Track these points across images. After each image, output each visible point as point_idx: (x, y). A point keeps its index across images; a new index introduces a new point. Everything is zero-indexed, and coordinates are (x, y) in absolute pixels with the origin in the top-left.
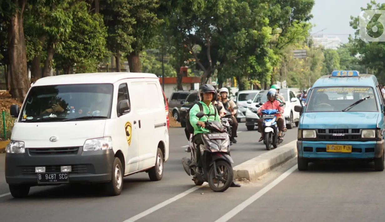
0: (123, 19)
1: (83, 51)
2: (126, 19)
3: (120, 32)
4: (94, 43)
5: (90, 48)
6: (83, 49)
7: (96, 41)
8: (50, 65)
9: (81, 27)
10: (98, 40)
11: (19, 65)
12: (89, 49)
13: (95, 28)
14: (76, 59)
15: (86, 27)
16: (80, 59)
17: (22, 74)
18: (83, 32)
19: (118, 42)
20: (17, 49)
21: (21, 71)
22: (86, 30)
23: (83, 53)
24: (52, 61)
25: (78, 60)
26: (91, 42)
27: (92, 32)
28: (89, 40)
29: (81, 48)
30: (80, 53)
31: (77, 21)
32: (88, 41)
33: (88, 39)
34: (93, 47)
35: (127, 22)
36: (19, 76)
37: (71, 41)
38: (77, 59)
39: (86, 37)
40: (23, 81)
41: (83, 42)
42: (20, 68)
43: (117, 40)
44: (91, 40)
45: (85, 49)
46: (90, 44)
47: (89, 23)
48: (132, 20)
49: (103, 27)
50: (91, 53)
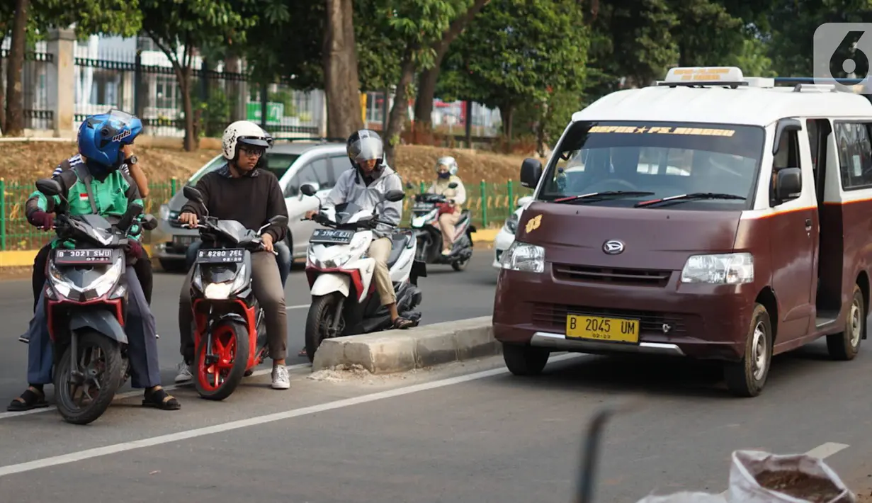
0: (651, 16)
1: (534, 74)
2: (658, 14)
3: (644, 40)
4: (556, 57)
5: (548, 68)
6: (534, 70)
7: (562, 54)
8: (405, 93)
9: (529, 24)
10: (565, 53)
11: (341, 91)
12: (545, 69)
13: (561, 29)
14: (517, 88)
15: (541, 25)
16: (527, 89)
17: (347, 111)
18: (534, 35)
19: (641, 60)
20: (338, 59)
21: (345, 104)
22: (541, 33)
23: (533, 76)
24: (409, 87)
25: (523, 90)
26: (550, 56)
27: (553, 36)
28: (547, 51)
29: (530, 67)
30: (527, 77)
31: (524, 13)
32: (545, 54)
33: (544, 49)
34: (554, 65)
35: (660, 22)
36: (340, 115)
37: (510, 54)
38: (520, 89)
39: (541, 45)
40: (349, 125)
41: (534, 56)
42: (343, 99)
43: (638, 57)
44: (551, 51)
45: (538, 69)
46: (548, 60)
47: (546, 17)
48: (670, 18)
49: (579, 27)
50: (551, 78)
